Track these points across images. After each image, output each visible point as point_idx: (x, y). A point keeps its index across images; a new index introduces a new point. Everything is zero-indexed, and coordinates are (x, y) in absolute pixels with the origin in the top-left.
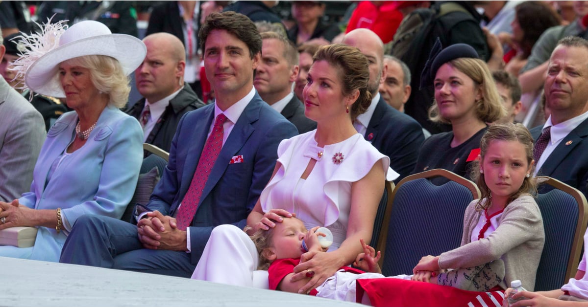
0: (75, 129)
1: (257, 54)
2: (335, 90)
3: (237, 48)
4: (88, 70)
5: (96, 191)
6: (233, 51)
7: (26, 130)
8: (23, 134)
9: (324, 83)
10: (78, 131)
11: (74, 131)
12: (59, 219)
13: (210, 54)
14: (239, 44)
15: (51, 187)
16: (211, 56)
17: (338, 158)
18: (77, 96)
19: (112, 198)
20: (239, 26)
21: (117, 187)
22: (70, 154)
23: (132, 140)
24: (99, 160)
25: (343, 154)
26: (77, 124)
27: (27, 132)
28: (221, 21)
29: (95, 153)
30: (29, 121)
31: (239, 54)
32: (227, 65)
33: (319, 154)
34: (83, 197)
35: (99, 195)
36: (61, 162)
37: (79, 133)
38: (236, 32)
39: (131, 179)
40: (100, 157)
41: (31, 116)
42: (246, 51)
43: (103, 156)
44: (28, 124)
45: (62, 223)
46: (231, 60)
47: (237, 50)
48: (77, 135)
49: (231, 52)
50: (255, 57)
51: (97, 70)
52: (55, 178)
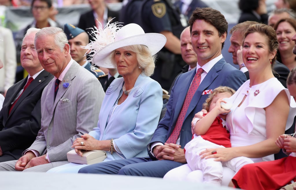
0: (122, 88)
1: (224, 34)
2: (264, 50)
3: (210, 31)
4: (135, 53)
5: (135, 128)
6: (207, 33)
7: (88, 91)
8: (86, 94)
9: (258, 46)
10: (124, 90)
11: (122, 90)
12: (112, 146)
13: (194, 35)
14: (211, 28)
15: (109, 127)
16: (194, 36)
17: (257, 93)
18: (126, 68)
19: (144, 131)
20: (212, 17)
21: (147, 124)
22: (119, 105)
23: (156, 95)
24: (137, 108)
25: (259, 91)
26: (123, 86)
27: (89, 92)
28: (202, 13)
29: (134, 104)
30: (89, 85)
31: (211, 34)
32: (204, 41)
33: (248, 92)
34: (128, 131)
35: (136, 129)
36: (114, 111)
37: (125, 91)
38: (210, 20)
39: (155, 118)
40: (137, 106)
41: (91, 81)
42: (216, 32)
43: (138, 105)
44: (89, 87)
45: (114, 148)
46: (206, 38)
47: (209, 32)
48: (123, 92)
49: (206, 33)
50: (223, 35)
51: (140, 54)
52: (112, 120)
